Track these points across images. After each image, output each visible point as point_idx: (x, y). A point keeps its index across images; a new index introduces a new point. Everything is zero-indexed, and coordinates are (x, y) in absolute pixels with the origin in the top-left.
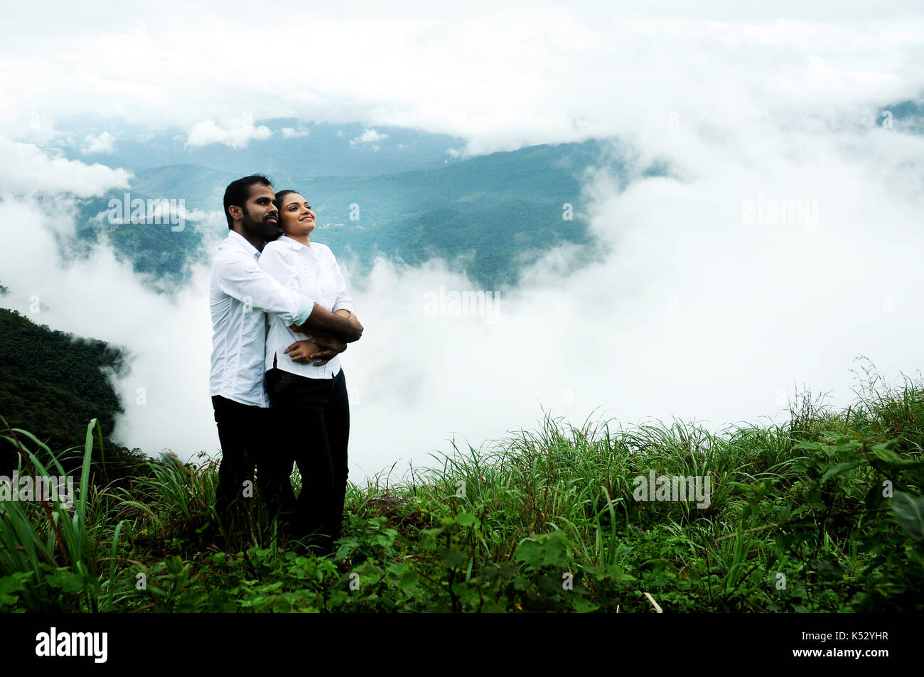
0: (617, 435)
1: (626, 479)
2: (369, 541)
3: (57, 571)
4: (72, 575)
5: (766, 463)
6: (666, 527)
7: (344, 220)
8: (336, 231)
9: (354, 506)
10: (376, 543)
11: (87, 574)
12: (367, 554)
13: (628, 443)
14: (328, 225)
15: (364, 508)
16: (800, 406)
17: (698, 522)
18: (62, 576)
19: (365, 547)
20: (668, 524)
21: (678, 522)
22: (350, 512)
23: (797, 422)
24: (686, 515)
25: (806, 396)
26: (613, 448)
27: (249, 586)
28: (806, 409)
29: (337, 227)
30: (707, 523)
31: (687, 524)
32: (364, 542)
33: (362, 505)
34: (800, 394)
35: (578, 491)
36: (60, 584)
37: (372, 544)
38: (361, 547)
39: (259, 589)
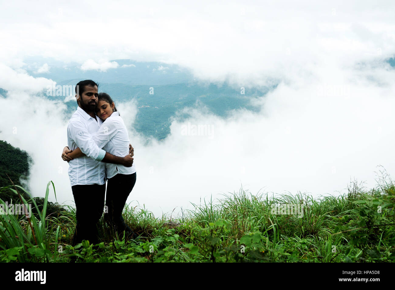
0: (271, 199)
1: (276, 217)
2: (167, 239)
3: (33, 247)
4: (39, 249)
5: (337, 212)
6: (294, 239)
7: (150, 104)
8: (146, 109)
9: (157, 226)
10: (170, 240)
11: (45, 249)
12: (166, 245)
13: (275, 202)
14: (143, 106)
15: (161, 227)
16: (352, 187)
17: (308, 237)
18: (35, 250)
19: (165, 242)
20: (294, 237)
21: (299, 237)
22: (155, 229)
23: (351, 194)
24: (303, 234)
25: (355, 183)
26: (269, 204)
27: (117, 256)
28: (355, 188)
29: (147, 107)
30: (312, 237)
31: (303, 237)
32: (164, 240)
33: (161, 226)
34: (352, 182)
35: (255, 221)
36: (34, 252)
37: (168, 241)
38: (163, 242)
39: (122, 257)
